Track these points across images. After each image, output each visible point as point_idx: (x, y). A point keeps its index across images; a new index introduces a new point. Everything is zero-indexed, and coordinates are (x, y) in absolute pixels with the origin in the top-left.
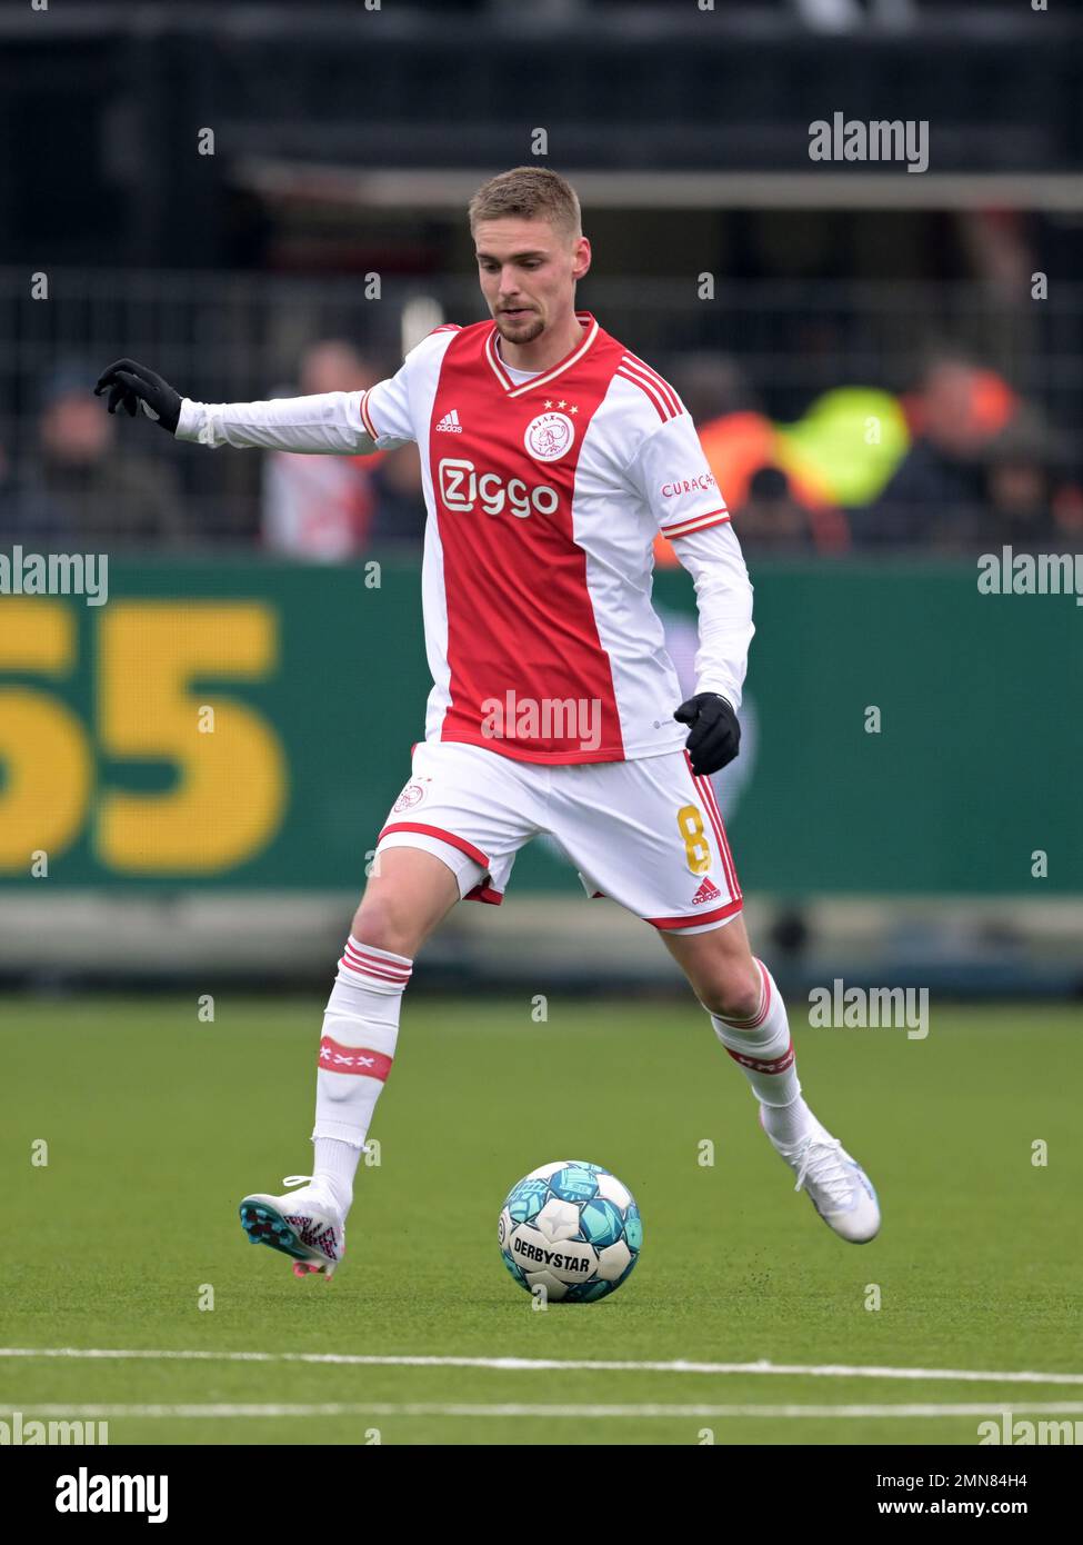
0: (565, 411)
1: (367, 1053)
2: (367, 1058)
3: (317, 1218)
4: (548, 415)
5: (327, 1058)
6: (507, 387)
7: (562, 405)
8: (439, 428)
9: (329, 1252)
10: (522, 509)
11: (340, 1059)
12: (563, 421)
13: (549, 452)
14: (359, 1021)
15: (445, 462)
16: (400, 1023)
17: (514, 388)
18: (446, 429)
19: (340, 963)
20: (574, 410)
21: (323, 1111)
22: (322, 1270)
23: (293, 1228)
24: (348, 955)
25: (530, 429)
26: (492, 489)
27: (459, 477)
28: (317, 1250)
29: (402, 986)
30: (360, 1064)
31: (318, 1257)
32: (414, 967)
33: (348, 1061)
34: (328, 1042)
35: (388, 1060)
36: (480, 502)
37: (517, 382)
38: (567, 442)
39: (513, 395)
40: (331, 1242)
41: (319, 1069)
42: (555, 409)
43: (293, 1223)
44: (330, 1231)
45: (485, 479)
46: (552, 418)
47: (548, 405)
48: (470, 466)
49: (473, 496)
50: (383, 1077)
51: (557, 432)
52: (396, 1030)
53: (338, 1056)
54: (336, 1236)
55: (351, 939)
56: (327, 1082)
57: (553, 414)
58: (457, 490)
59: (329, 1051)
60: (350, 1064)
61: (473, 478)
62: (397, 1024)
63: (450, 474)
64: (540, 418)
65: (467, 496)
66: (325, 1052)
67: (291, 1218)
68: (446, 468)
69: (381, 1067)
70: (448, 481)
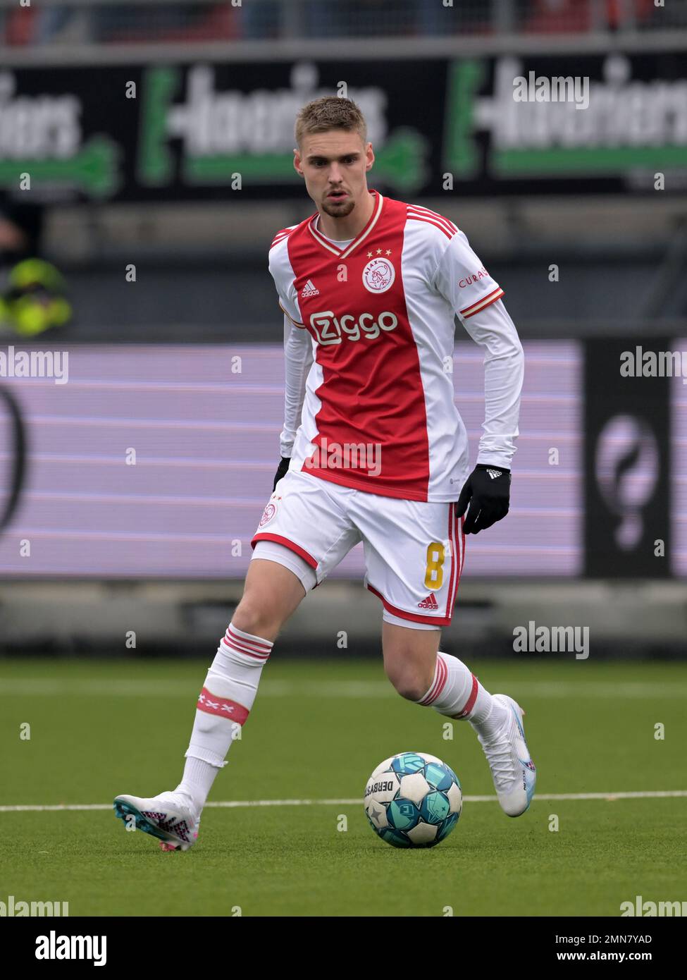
0: (383, 255)
1: (230, 702)
2: (229, 706)
3: (170, 815)
4: (372, 262)
5: (202, 702)
6: (338, 254)
7: (379, 251)
8: (304, 296)
9: (183, 836)
10: (373, 332)
11: (210, 704)
12: (382, 262)
13: (382, 286)
14: (229, 681)
15: (313, 316)
16: (259, 686)
17: (342, 253)
18: (308, 295)
19: (222, 641)
20: (388, 252)
21: (195, 737)
22: (179, 848)
23: (148, 819)
24: (228, 637)
25: (364, 275)
26: (350, 325)
27: (327, 324)
28: (173, 834)
29: (264, 661)
30: (223, 709)
31: (174, 840)
32: (273, 649)
33: (215, 706)
34: (206, 692)
35: (247, 712)
36: (345, 335)
37: (343, 248)
38: (391, 275)
39: (344, 257)
40: (184, 830)
41: (198, 710)
42: (375, 256)
43: (149, 816)
44: (183, 822)
45: (343, 319)
46: (376, 262)
47: (370, 255)
48: (330, 314)
49: (340, 334)
50: (242, 722)
51: (382, 271)
52: (256, 691)
53: (209, 701)
54: (188, 826)
55: (231, 626)
56: (201, 718)
57: (375, 260)
58: (329, 332)
59: (204, 697)
60: (216, 708)
61: (335, 321)
62: (256, 687)
63: (320, 323)
64: (368, 265)
65: (337, 333)
66: (201, 698)
67: (147, 813)
68: (315, 320)
69: (240, 714)
70: (320, 328)
